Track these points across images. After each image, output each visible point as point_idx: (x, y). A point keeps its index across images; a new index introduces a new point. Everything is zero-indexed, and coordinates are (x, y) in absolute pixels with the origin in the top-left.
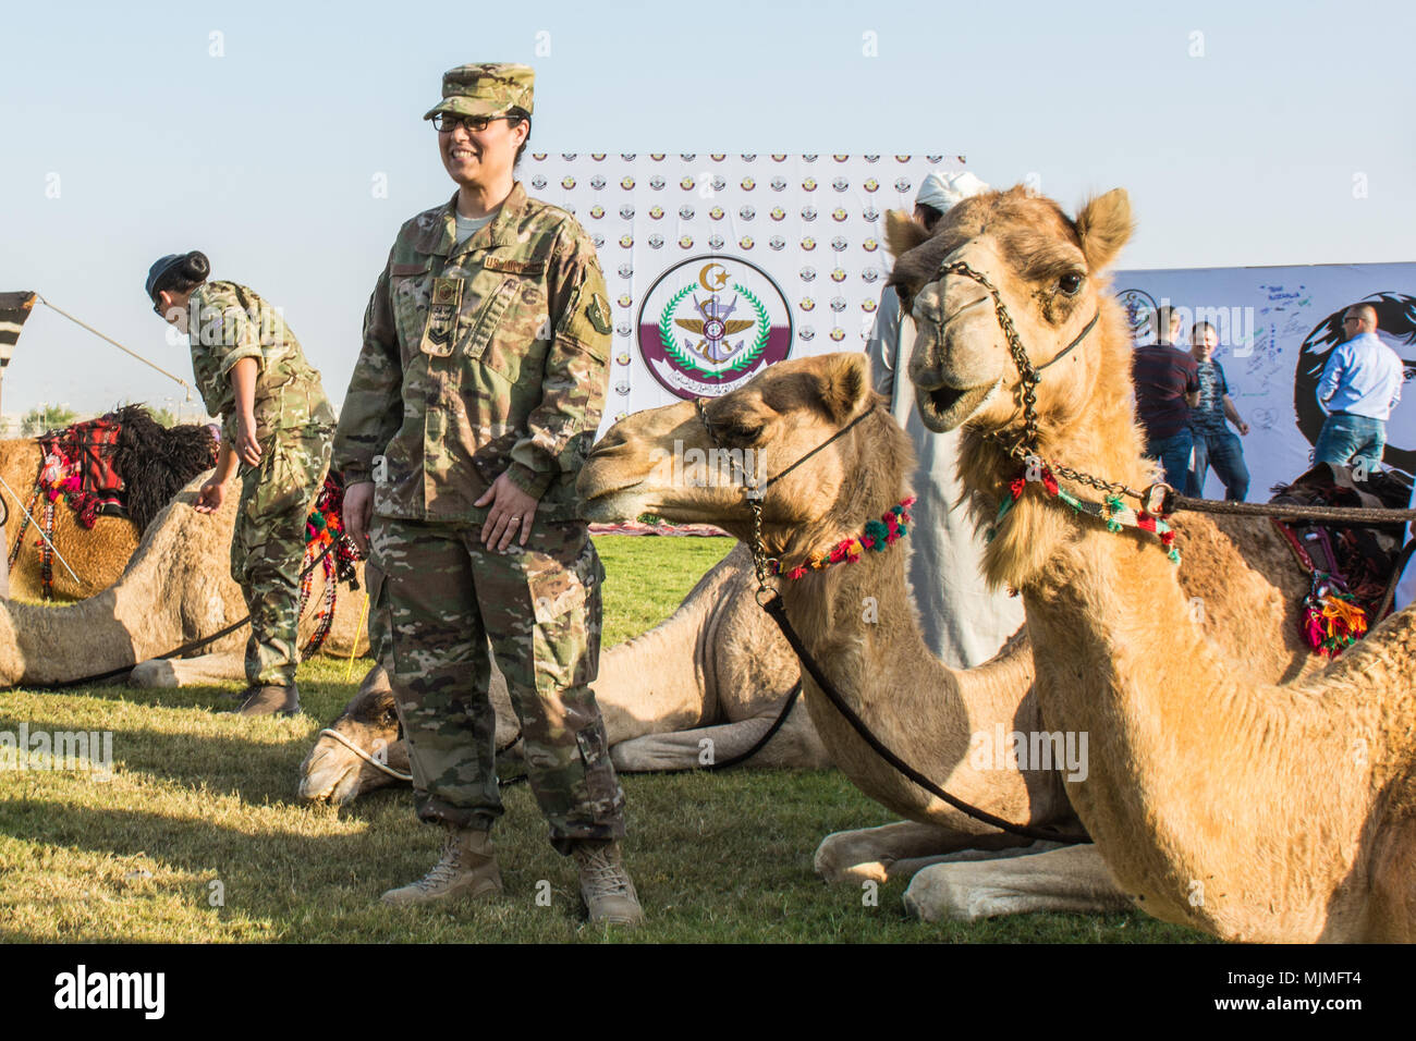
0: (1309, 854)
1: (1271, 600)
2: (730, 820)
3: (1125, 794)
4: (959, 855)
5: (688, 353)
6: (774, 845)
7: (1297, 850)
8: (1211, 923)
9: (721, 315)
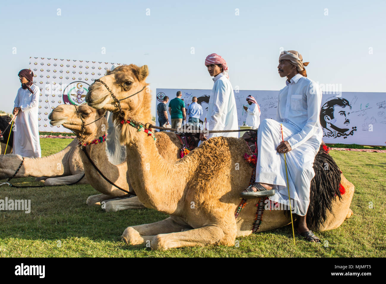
0: (175, 194)
1: (175, 149)
2: (70, 195)
3: (142, 184)
4: (115, 199)
5: (73, 101)
6: (79, 199)
7: (172, 194)
8: (156, 208)
9: (81, 94)
